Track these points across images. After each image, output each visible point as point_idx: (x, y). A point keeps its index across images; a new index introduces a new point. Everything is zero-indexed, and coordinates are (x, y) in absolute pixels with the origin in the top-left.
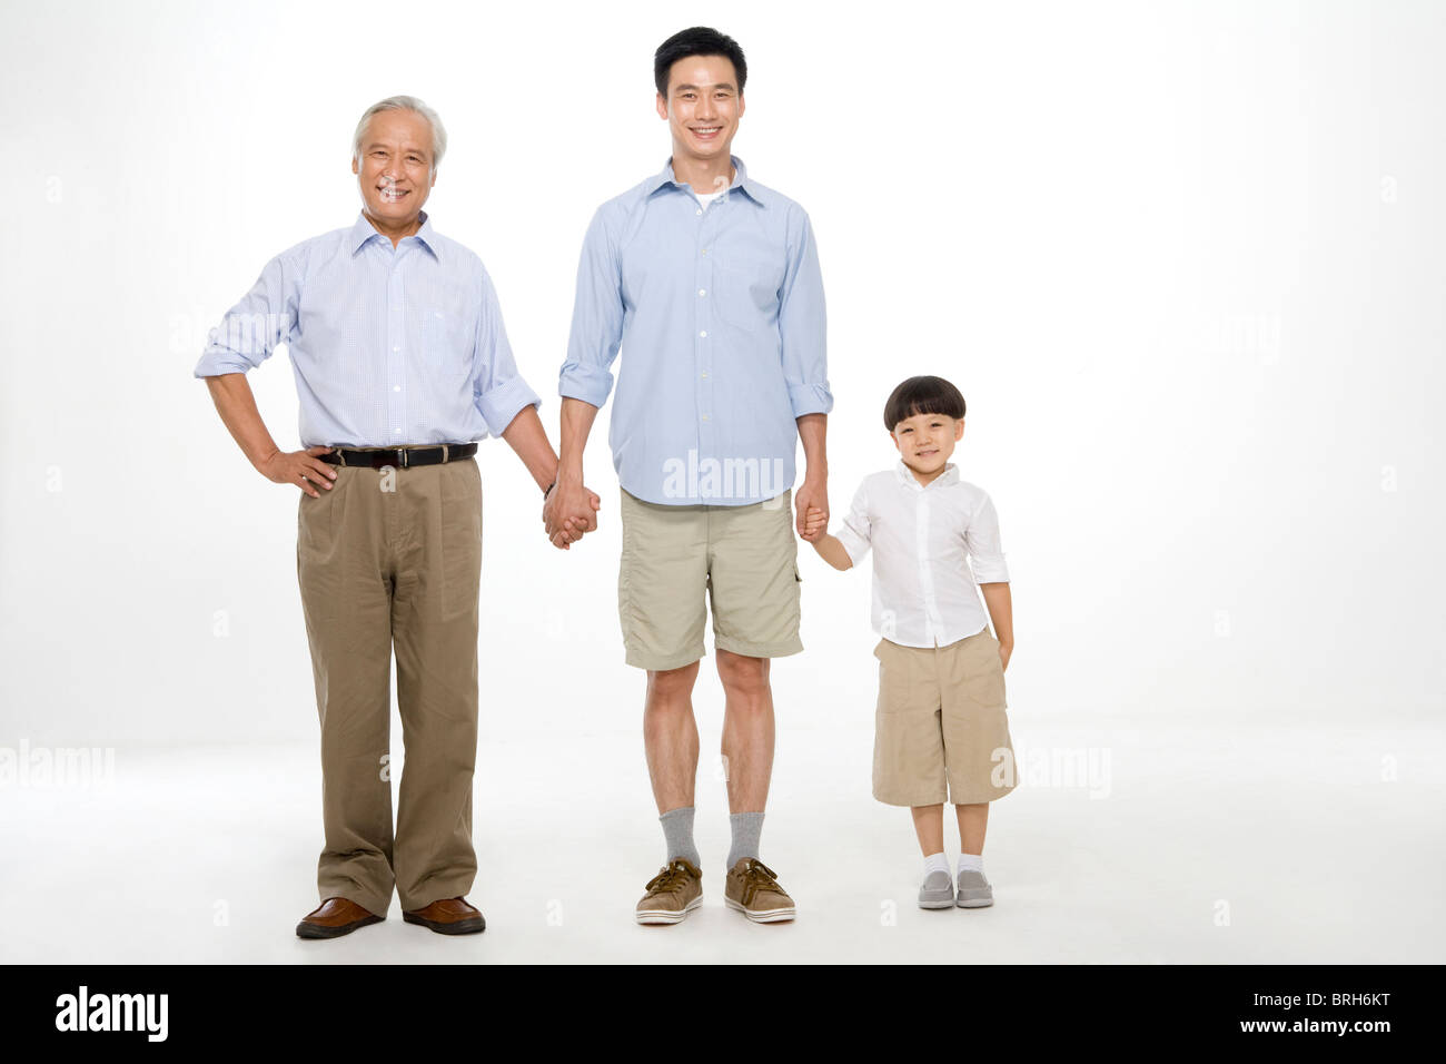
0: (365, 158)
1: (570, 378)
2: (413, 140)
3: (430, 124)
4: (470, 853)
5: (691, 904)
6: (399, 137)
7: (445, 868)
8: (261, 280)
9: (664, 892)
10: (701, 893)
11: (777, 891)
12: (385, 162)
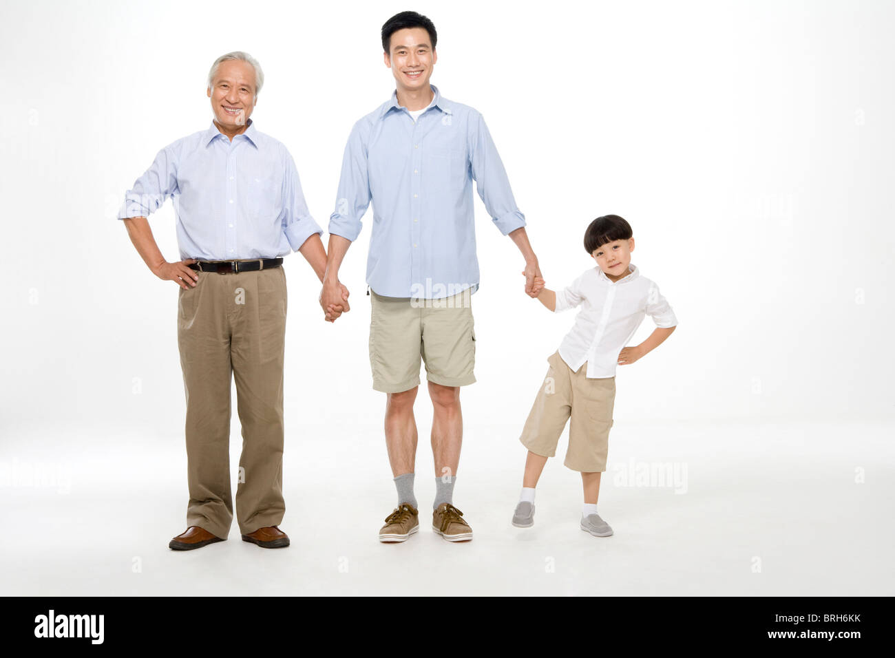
0: (215, 88)
1: (334, 223)
2: (244, 79)
3: (254, 70)
4: (282, 501)
5: (412, 531)
6: (235, 76)
7: (266, 509)
8: (154, 162)
9: (396, 523)
10: (418, 524)
11: (462, 523)
12: (227, 91)
